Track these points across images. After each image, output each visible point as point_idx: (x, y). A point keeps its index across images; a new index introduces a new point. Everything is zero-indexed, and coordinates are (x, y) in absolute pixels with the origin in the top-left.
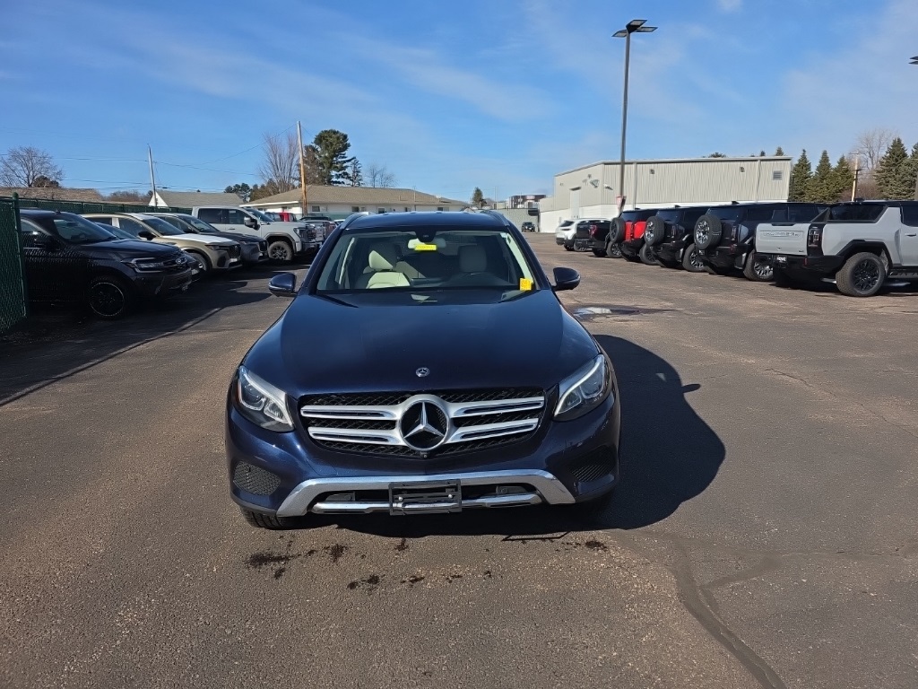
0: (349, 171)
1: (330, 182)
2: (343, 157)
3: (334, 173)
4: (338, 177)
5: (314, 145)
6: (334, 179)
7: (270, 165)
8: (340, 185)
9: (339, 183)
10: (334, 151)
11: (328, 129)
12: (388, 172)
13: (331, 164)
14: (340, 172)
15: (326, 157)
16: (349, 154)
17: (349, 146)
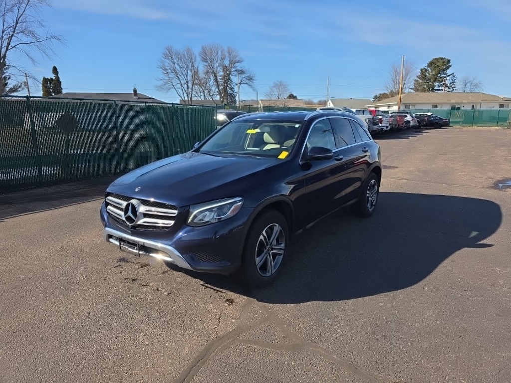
0: (448, 83)
1: (433, 90)
2: (445, 74)
3: (437, 84)
4: (439, 86)
5: (427, 68)
6: (436, 88)
7: (392, 82)
8: (439, 92)
9: (439, 90)
10: (439, 71)
11: (437, 57)
12: (476, 82)
13: (436, 79)
14: (441, 84)
15: (433, 75)
16: (449, 72)
17: (451, 66)
